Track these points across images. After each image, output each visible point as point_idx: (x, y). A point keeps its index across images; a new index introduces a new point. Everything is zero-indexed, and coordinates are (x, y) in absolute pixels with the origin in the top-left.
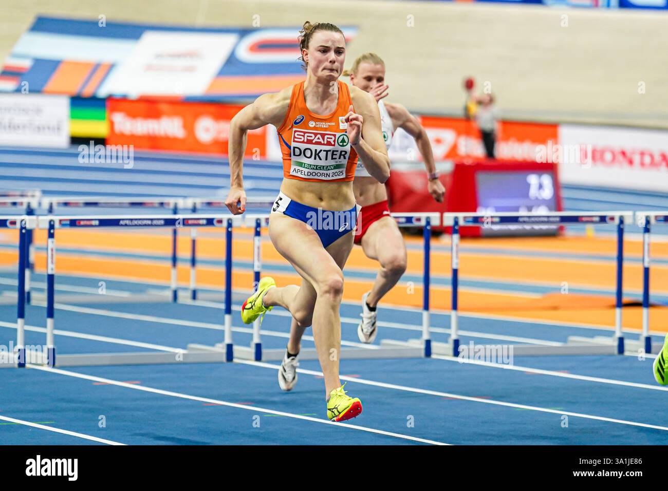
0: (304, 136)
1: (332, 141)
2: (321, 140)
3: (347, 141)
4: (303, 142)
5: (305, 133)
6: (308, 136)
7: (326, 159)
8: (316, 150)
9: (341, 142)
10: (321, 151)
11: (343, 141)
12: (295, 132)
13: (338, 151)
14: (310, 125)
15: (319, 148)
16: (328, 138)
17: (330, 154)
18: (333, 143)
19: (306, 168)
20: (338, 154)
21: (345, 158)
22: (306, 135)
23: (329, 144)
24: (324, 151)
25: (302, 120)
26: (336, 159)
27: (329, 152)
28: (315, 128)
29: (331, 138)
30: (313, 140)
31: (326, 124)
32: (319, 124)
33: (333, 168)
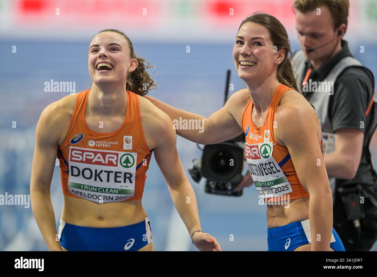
0: (82, 155)
1: (114, 160)
2: (102, 160)
3: (132, 162)
4: (82, 161)
6: (87, 155)
7: (108, 181)
8: (96, 171)
9: (124, 163)
10: (101, 171)
11: (127, 161)
12: (72, 150)
13: (121, 173)
14: (90, 145)
15: (99, 168)
16: (109, 157)
17: (112, 176)
19: (86, 189)
20: (122, 175)
21: (131, 182)
22: (85, 154)
23: (110, 164)
24: (105, 171)
25: (80, 139)
26: (120, 182)
27: (111, 174)
28: (95, 147)
29: (113, 158)
30: (93, 159)
31: (108, 143)
32: (100, 144)
33: (117, 192)
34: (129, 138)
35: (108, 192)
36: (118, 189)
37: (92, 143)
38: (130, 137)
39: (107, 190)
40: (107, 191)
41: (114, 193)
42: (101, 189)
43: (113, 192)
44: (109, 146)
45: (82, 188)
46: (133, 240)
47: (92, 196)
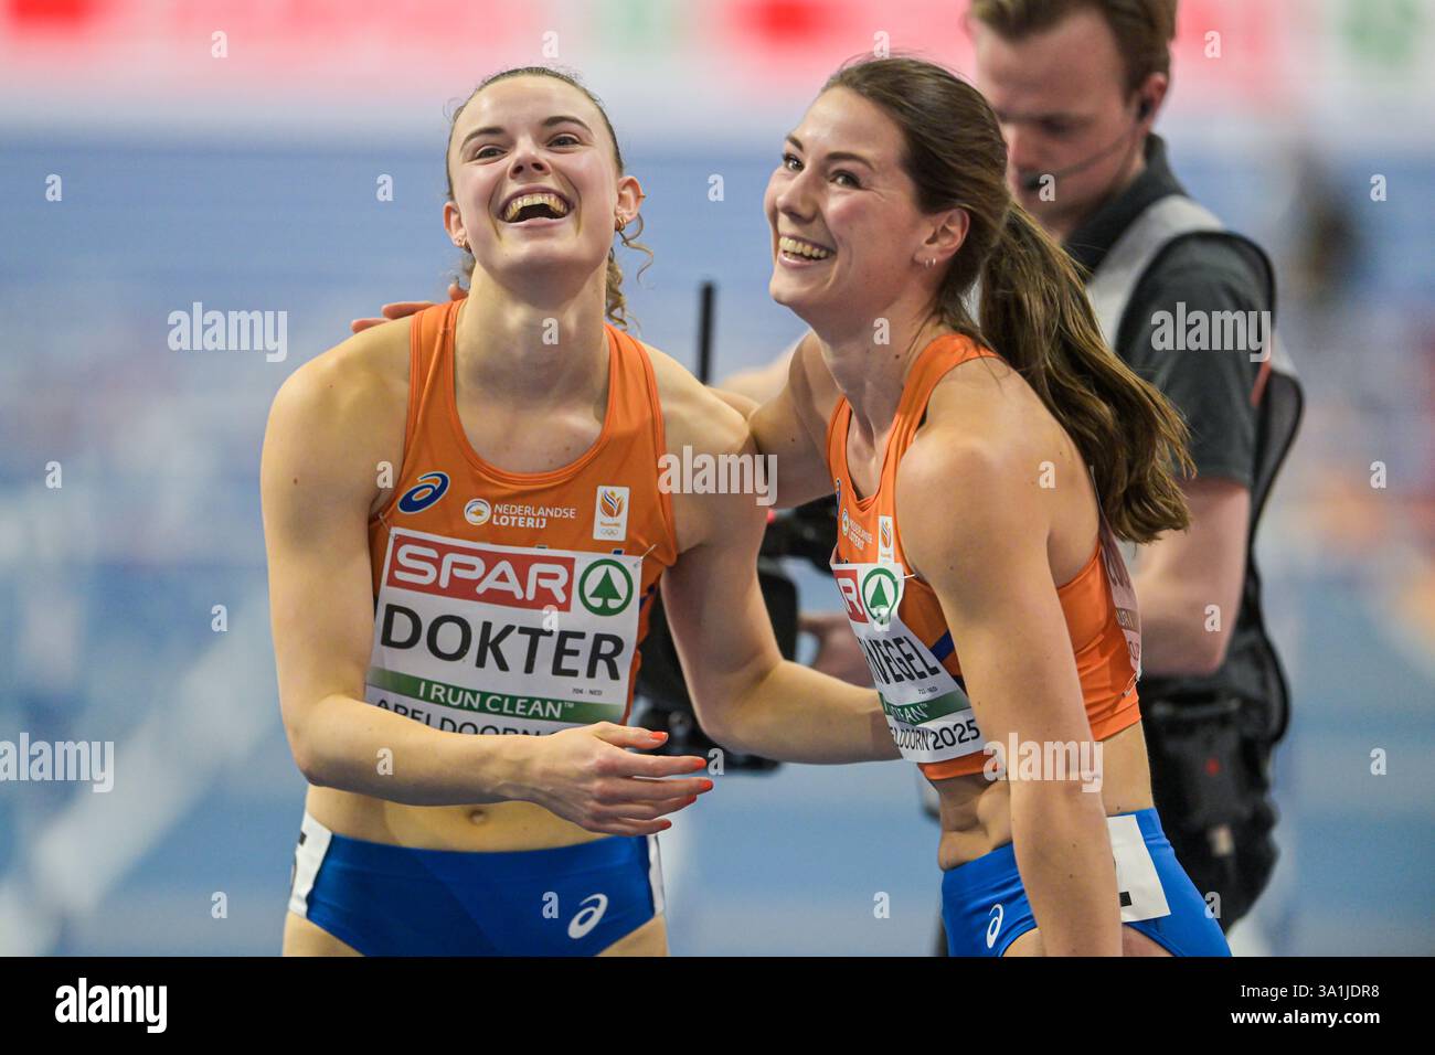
0: (437, 563)
1: (556, 587)
3: (623, 593)
4: (433, 589)
5: (443, 550)
6: (455, 565)
7: (529, 669)
8: (487, 626)
9: (593, 595)
10: (508, 629)
11: (607, 589)
12: (400, 541)
13: (581, 635)
14: (471, 518)
15: (500, 616)
16: (541, 575)
17: (547, 647)
18: (561, 598)
19: (437, 701)
20: (585, 646)
21: (614, 675)
22: (449, 558)
23: (543, 598)
24: (523, 630)
25: (436, 494)
26: (574, 673)
28: (491, 532)
29: (555, 576)
30: (479, 581)
31: (539, 513)
32: (509, 515)
33: (557, 715)
34: (617, 496)
35: (524, 714)
36: (562, 702)
37: (479, 513)
38: (622, 493)
39: (522, 704)
40: (521, 710)
41: (543, 718)
42: (499, 699)
43: (541, 714)
44: (541, 523)
45: (421, 694)
46: (603, 899)
47: (458, 727)
